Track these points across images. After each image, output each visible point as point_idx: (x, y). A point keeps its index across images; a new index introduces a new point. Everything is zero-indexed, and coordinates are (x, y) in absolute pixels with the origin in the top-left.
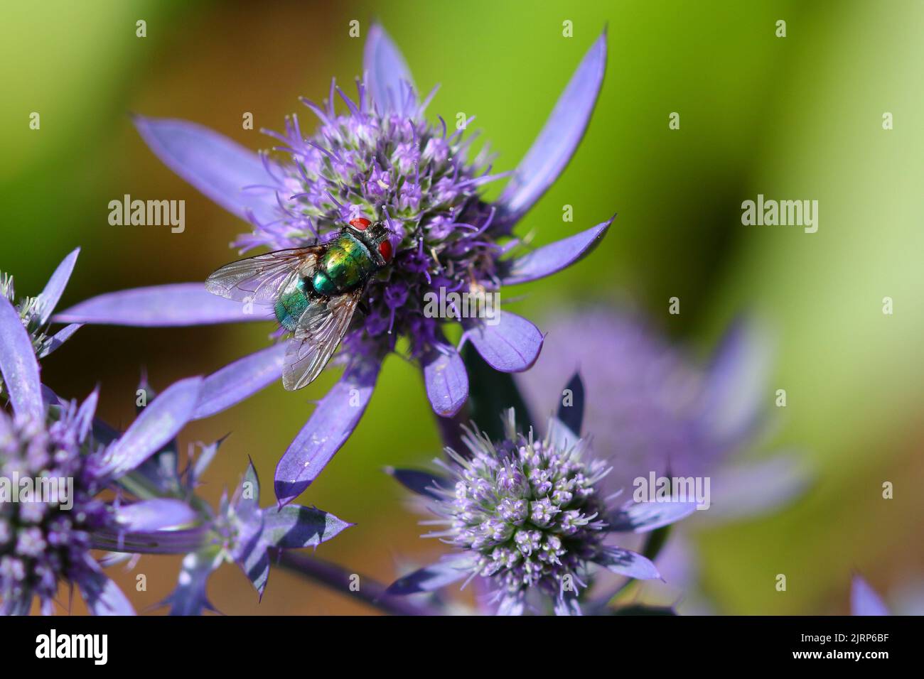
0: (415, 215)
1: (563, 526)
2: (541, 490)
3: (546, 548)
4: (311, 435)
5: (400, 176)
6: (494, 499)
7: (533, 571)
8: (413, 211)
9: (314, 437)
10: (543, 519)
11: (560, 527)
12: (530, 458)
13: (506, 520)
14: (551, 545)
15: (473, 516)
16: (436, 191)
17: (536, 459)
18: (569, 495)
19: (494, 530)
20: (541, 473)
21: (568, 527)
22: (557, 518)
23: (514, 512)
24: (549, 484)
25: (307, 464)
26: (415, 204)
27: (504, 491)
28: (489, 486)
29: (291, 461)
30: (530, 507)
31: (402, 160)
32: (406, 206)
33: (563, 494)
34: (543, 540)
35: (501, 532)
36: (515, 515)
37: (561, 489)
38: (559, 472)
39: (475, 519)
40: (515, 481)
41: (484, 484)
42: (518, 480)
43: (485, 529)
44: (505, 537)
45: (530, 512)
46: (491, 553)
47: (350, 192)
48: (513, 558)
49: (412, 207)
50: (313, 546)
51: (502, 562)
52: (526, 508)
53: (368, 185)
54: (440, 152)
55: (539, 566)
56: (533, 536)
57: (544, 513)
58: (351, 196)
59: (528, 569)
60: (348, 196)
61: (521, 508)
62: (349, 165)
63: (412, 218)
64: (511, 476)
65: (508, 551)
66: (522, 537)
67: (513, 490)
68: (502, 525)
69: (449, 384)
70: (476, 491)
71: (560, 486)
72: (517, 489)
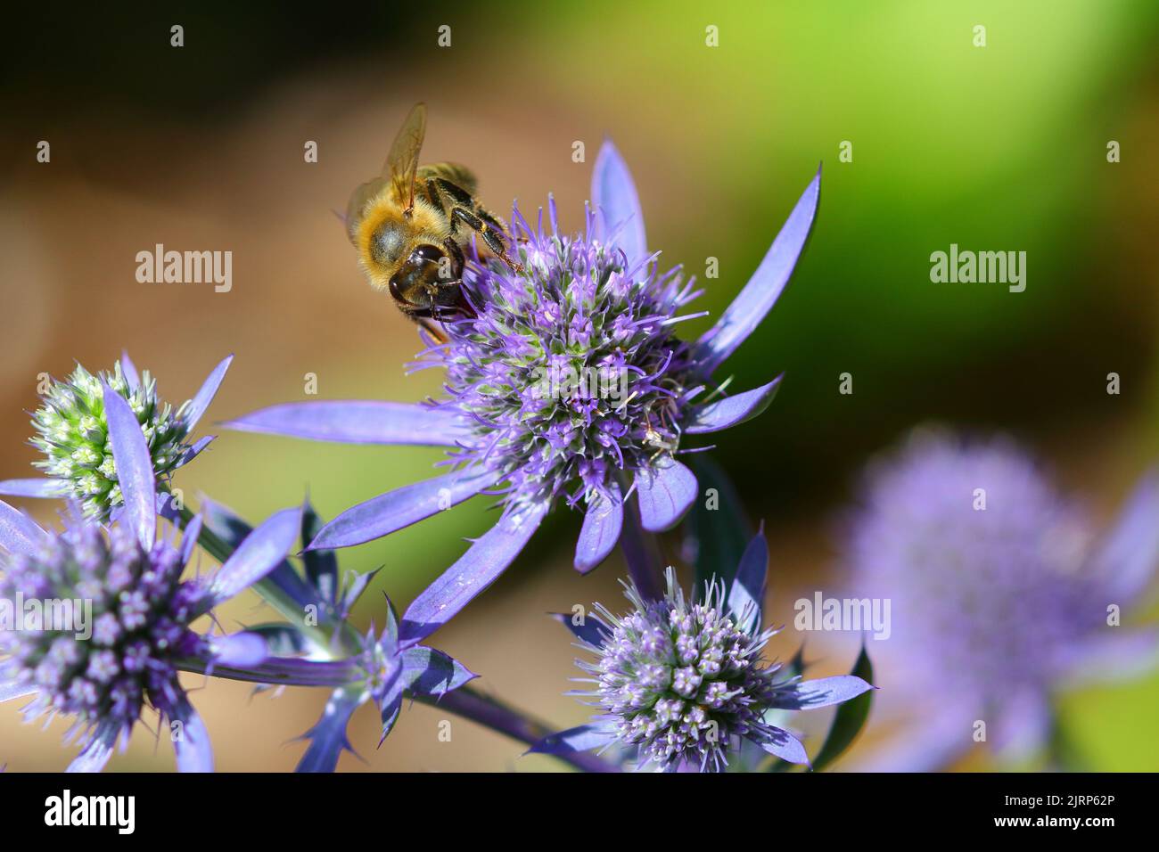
0: (585, 351)
1: (707, 698)
2: (686, 657)
3: (686, 720)
4: (458, 575)
5: (571, 309)
6: (635, 661)
7: (675, 743)
8: (583, 348)
9: (460, 578)
10: (684, 689)
11: (704, 699)
12: (680, 622)
13: (644, 686)
14: (693, 718)
15: (615, 678)
16: (610, 329)
17: (686, 624)
18: (716, 666)
19: (633, 696)
20: (688, 640)
21: (712, 700)
22: (701, 690)
23: (653, 678)
24: (695, 652)
25: (443, 606)
26: (584, 341)
27: (646, 655)
28: (633, 648)
29: (426, 602)
30: (672, 675)
31: (577, 293)
32: (574, 342)
33: (710, 664)
34: (686, 711)
35: (639, 698)
36: (654, 682)
37: (709, 659)
38: (711, 640)
39: (618, 682)
40: (657, 646)
41: (626, 646)
42: (661, 645)
43: (623, 694)
44: (644, 704)
45: (673, 680)
46: (631, 720)
47: (516, 321)
48: (652, 727)
49: (581, 344)
50: (438, 695)
51: (641, 731)
52: (667, 676)
53: (536, 316)
54: (622, 286)
55: (681, 738)
56: (674, 706)
57: (686, 683)
58: (518, 325)
59: (670, 740)
60: (514, 325)
61: (661, 675)
62: (517, 292)
63: (580, 355)
64: (654, 639)
65: (648, 719)
66: (661, 706)
67: (654, 654)
68: (641, 691)
69: (603, 536)
70: (619, 652)
71: (708, 656)
72: (658, 654)
